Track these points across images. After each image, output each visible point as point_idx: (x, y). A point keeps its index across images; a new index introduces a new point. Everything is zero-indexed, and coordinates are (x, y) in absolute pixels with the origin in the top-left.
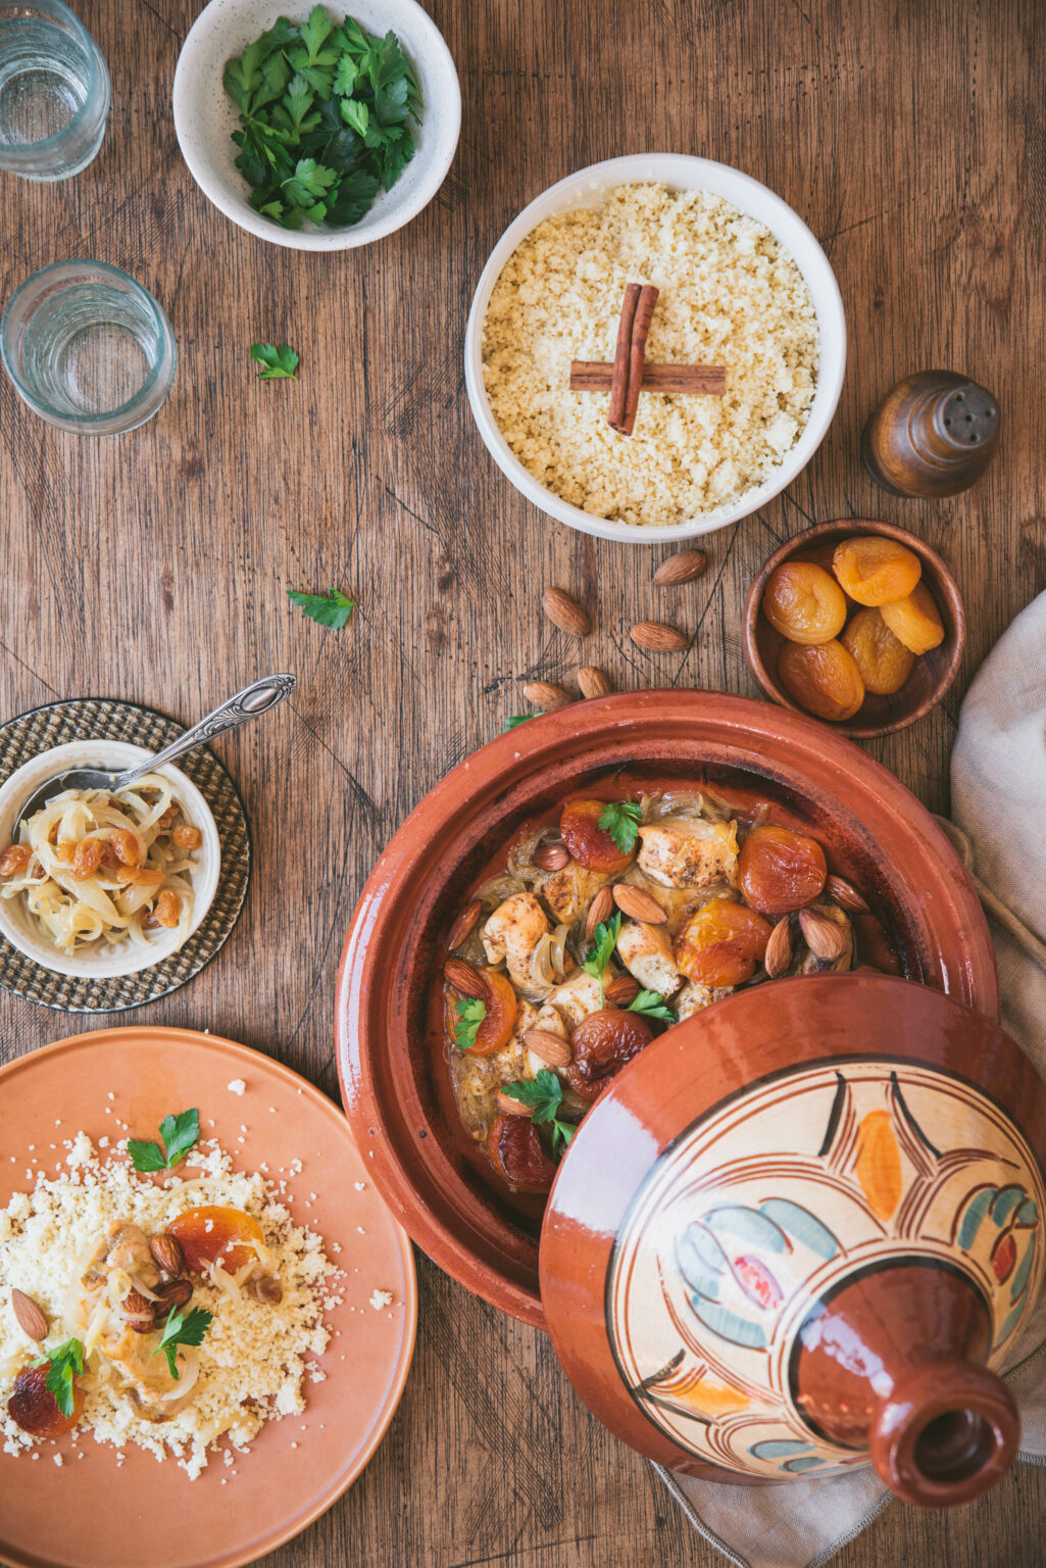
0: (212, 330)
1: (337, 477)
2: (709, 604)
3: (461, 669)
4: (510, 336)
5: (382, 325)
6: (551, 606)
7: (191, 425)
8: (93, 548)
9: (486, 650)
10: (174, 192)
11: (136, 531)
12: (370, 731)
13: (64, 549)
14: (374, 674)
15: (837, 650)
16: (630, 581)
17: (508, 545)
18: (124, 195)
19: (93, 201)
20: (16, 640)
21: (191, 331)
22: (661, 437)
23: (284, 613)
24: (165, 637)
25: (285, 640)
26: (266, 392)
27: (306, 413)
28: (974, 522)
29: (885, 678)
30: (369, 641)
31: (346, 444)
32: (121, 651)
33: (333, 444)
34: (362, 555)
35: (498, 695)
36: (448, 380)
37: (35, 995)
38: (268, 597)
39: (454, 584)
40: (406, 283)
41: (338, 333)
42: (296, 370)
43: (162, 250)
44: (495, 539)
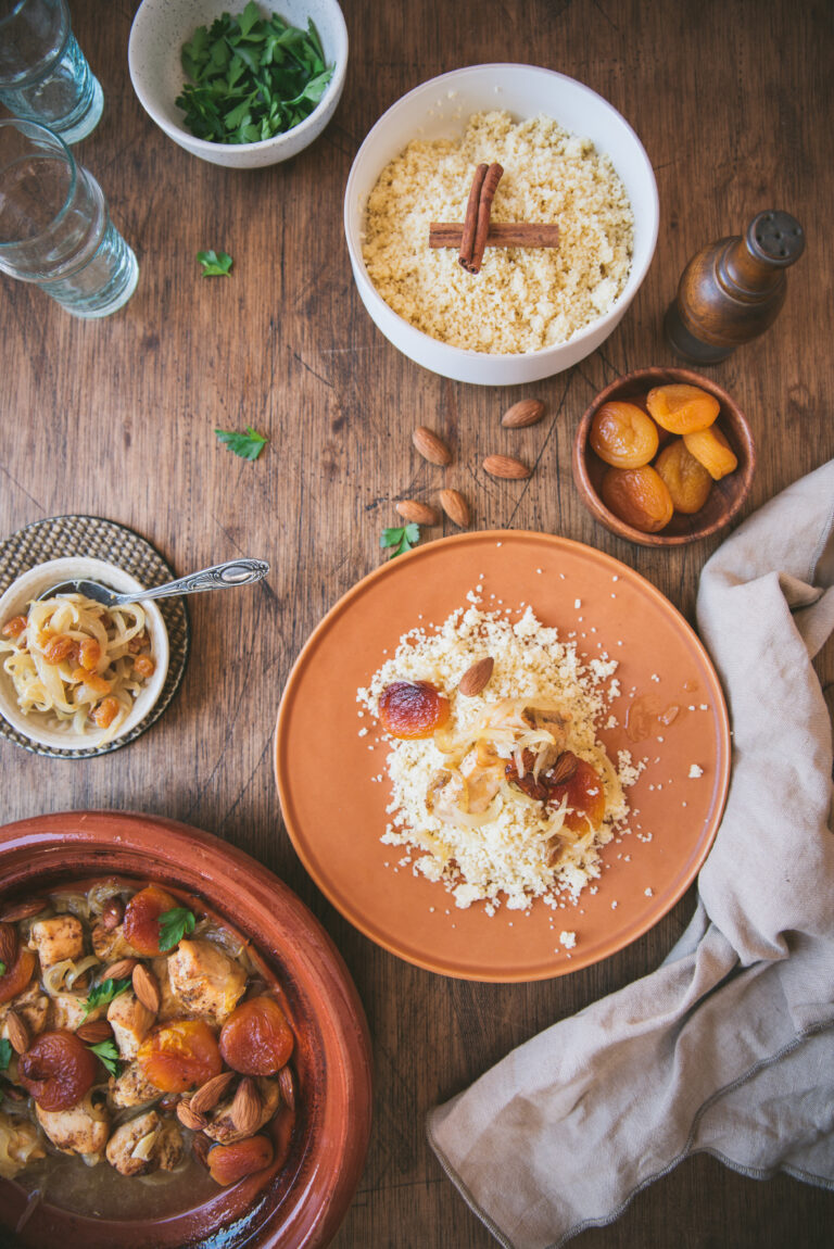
0: (171, 244)
1: (257, 347)
2: (546, 443)
3: (349, 491)
4: (385, 223)
5: (297, 237)
6: (420, 442)
7: (152, 312)
8: (75, 400)
9: (368, 476)
11: (107, 389)
12: (276, 539)
13: (54, 403)
14: (280, 495)
15: (650, 473)
16: (484, 425)
17: (388, 396)
18: (114, 153)
20: (17, 470)
21: (156, 245)
22: (506, 290)
23: (213, 449)
24: (123, 466)
25: (213, 469)
26: (207, 286)
27: (236, 300)
28: (752, 386)
29: (689, 499)
30: (277, 469)
31: (265, 322)
32: (91, 477)
33: (256, 321)
34: (274, 404)
35: (377, 512)
36: (344, 275)
37: (15, 738)
38: (202, 436)
39: (345, 426)
40: (315, 207)
41: (264, 244)
42: (231, 269)
43: (139, 190)
44: (378, 392)
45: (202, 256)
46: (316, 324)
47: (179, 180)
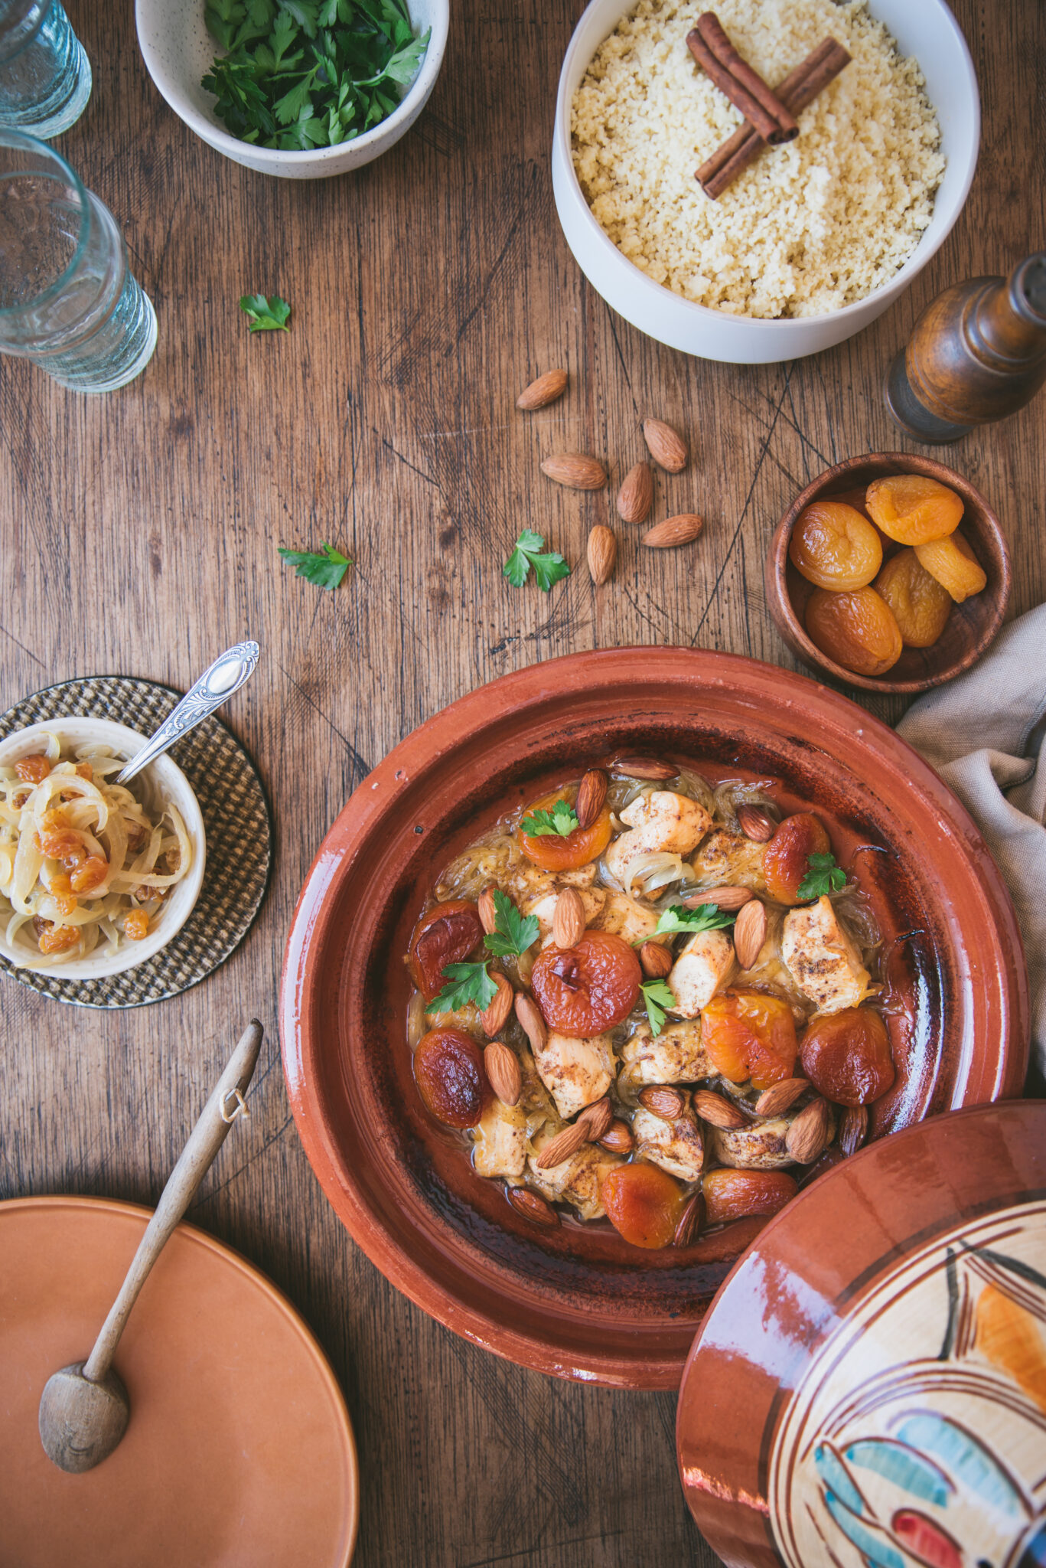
0: (202, 285)
1: (331, 430)
2: (729, 556)
3: (465, 629)
5: (378, 273)
7: (180, 381)
8: (79, 511)
9: (492, 607)
10: (163, 147)
11: (123, 493)
12: (369, 697)
13: (49, 514)
14: (372, 636)
15: (871, 597)
17: (514, 497)
18: (112, 153)
19: (81, 160)
21: (180, 287)
23: (277, 574)
24: (152, 602)
25: (278, 601)
26: (257, 346)
27: (299, 365)
28: (1002, 470)
29: (922, 628)
30: (366, 601)
31: (341, 396)
32: (107, 618)
33: (326, 395)
34: (358, 510)
35: (505, 656)
36: (447, 328)
37: (27, 980)
38: (260, 557)
39: (457, 539)
40: (403, 231)
41: (333, 283)
42: (289, 321)
43: (151, 206)
44: (500, 492)
45: (247, 302)
46: (411, 399)
47: (208, 193)
